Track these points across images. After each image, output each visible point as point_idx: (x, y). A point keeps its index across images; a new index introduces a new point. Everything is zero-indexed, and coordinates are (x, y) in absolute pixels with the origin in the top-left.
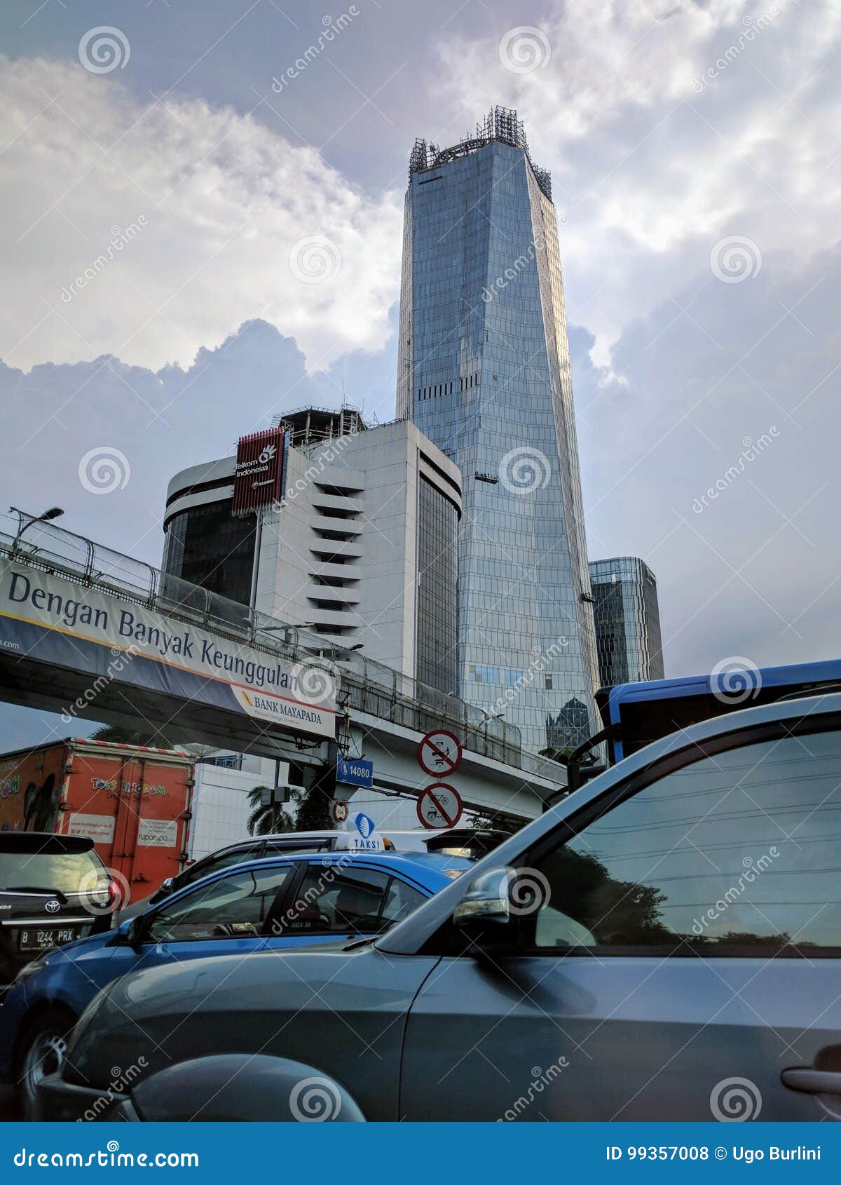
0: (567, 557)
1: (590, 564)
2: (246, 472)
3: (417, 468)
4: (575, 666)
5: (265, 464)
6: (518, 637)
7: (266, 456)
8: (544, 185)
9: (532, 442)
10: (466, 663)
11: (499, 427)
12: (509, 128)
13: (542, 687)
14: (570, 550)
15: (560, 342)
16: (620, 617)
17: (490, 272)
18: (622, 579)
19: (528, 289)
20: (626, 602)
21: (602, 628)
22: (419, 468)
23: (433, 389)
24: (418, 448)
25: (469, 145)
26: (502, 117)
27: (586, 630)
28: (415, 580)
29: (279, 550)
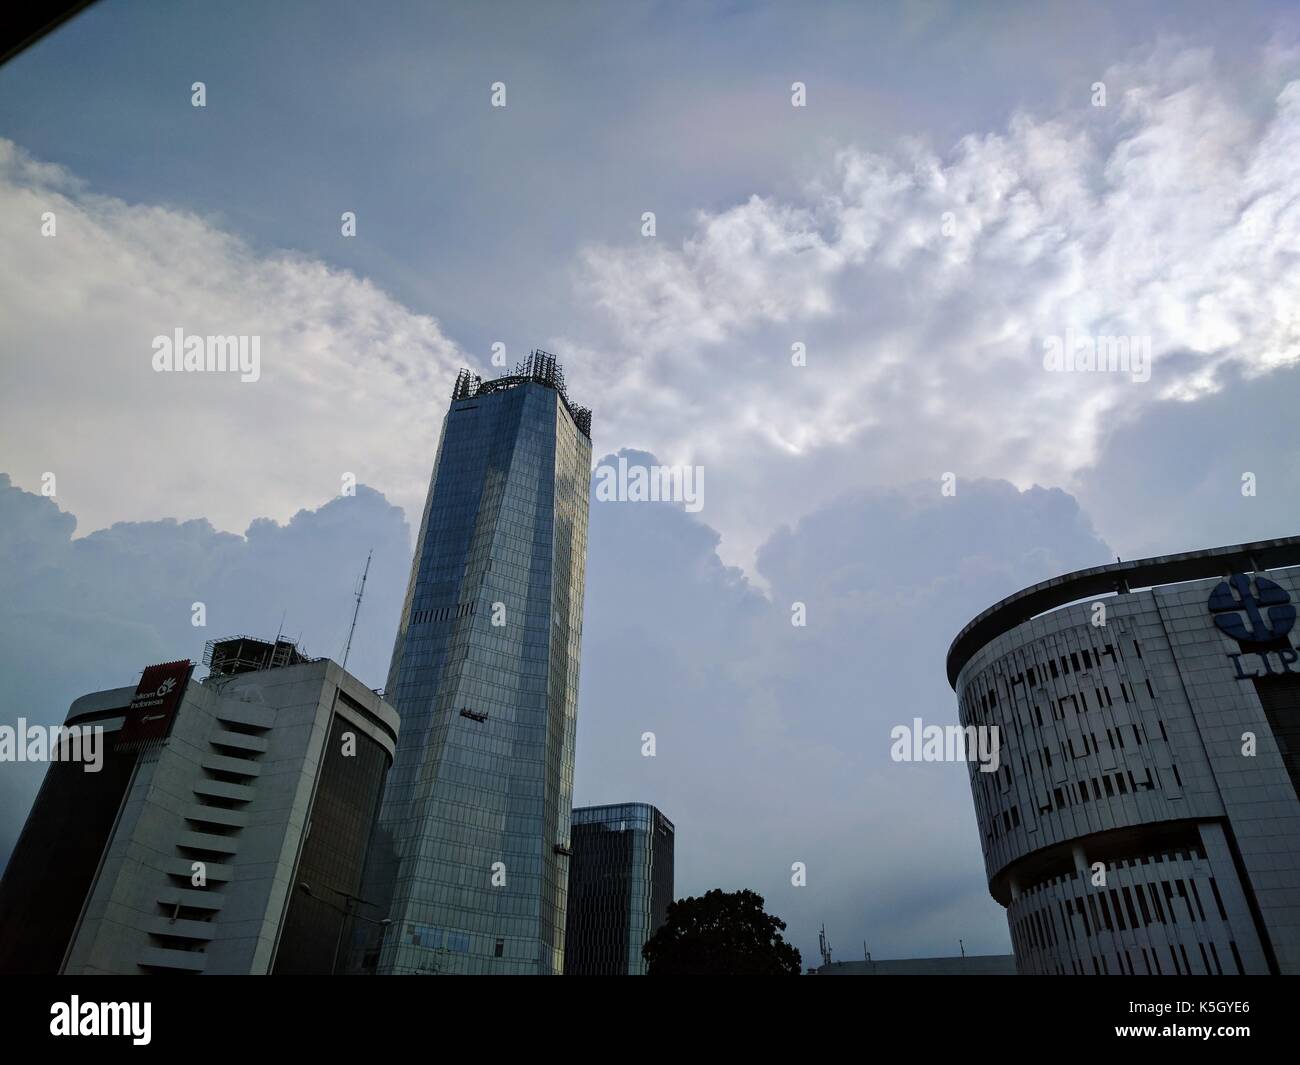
0: (541, 803)
1: (574, 811)
2: (141, 704)
3: (333, 708)
4: (531, 931)
5: (161, 697)
6: (471, 893)
7: (164, 689)
8: (582, 421)
9: (522, 676)
10: (405, 922)
11: (488, 658)
12: (548, 370)
13: (490, 954)
14: (546, 796)
15: (575, 574)
16: (624, 871)
17: (504, 503)
18: (632, 828)
19: (542, 522)
20: (636, 854)
21: (605, 882)
22: (335, 709)
23: (429, 613)
24: (337, 689)
25: (510, 380)
26: (542, 360)
27: (555, 888)
28: (303, 831)
29: (151, 792)
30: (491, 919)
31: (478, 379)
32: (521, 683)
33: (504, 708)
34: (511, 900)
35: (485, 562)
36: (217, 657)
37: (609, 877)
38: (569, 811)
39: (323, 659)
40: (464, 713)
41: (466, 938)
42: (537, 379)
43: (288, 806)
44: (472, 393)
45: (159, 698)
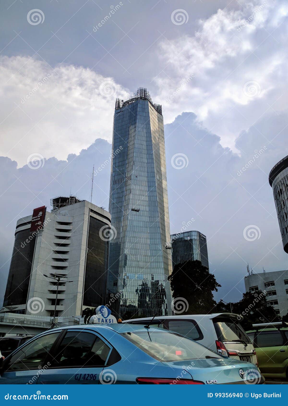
0: (160, 234)
2: (34, 220)
4: (161, 272)
8: (159, 109)
9: (149, 197)
10: (123, 273)
11: (137, 192)
12: (145, 94)
13: (150, 280)
14: (161, 232)
15: (162, 162)
16: (191, 252)
17: (136, 142)
18: (192, 238)
19: (149, 147)
20: (194, 246)
21: (185, 256)
22: (90, 215)
23: (118, 181)
24: (89, 209)
25: (132, 100)
26: (142, 91)
27: (167, 259)
28: (86, 251)
29: (41, 244)
30: (149, 270)
31: (122, 101)
32: (149, 199)
33: (144, 207)
34: (154, 264)
35: (132, 163)
36: (54, 203)
37: (186, 254)
38: (169, 236)
39: (84, 200)
40: (132, 210)
41: (142, 276)
42: (141, 98)
43: (80, 245)
44: (121, 106)
45: (39, 218)
